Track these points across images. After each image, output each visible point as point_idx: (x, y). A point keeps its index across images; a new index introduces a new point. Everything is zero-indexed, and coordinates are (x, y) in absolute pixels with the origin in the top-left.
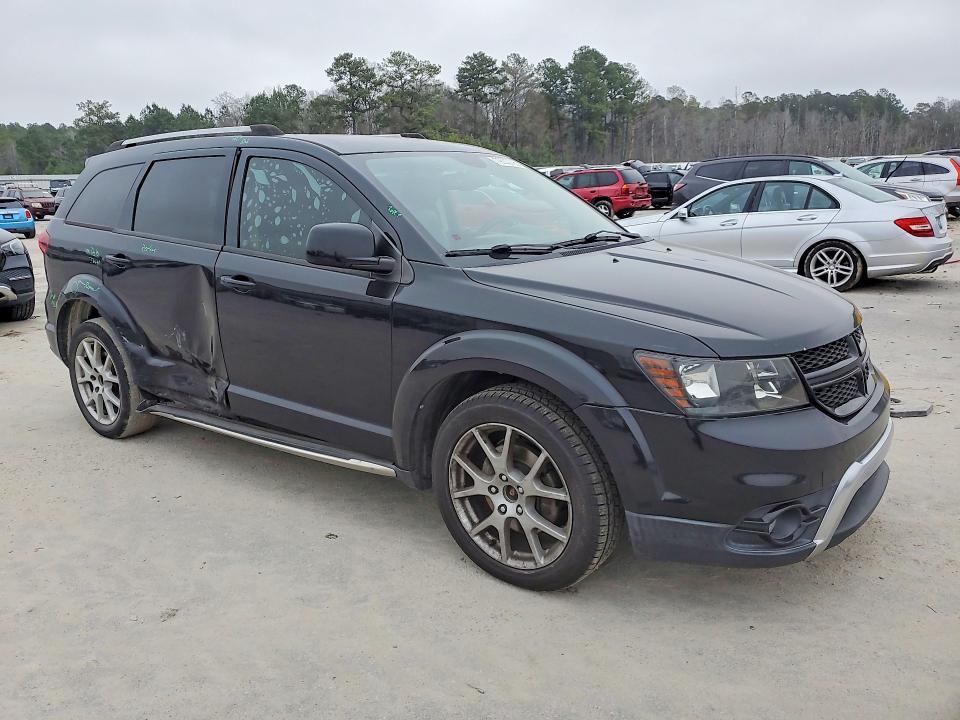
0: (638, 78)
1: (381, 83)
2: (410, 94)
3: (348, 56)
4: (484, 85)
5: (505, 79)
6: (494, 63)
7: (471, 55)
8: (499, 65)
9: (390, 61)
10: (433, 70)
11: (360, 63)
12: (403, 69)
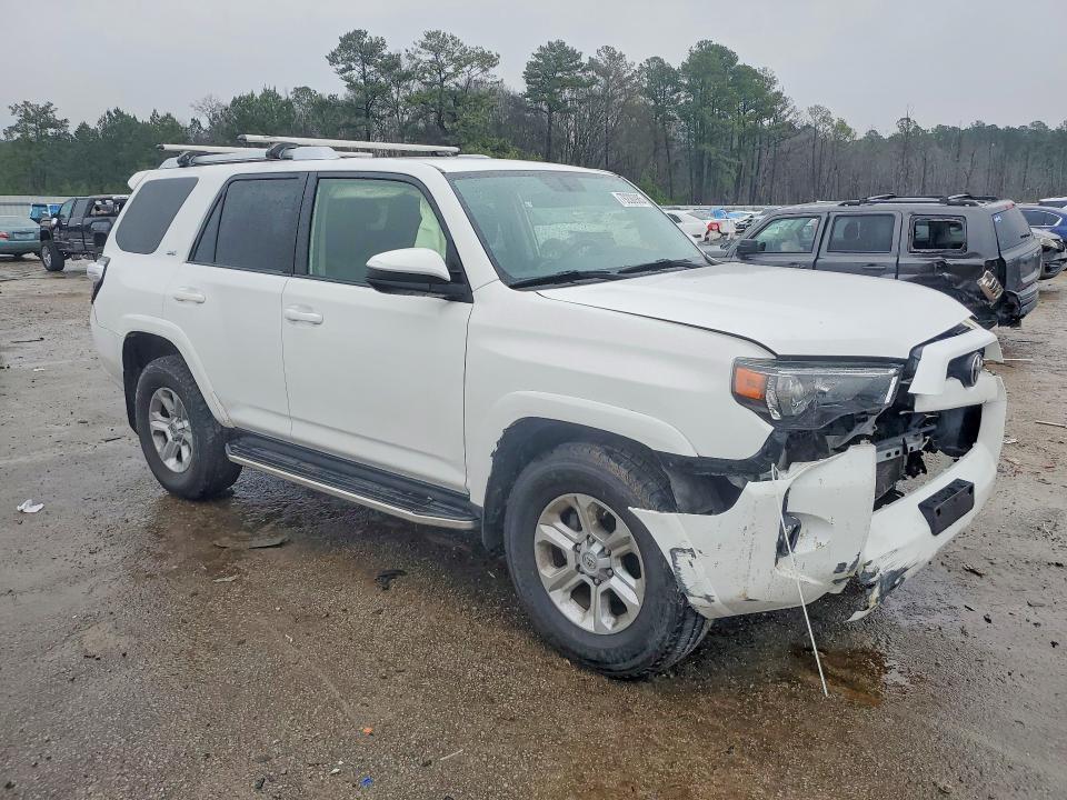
0: (776, 88)
1: (408, 76)
2: (452, 94)
3: (359, 34)
4: (563, 87)
5: (594, 81)
6: (579, 56)
7: (545, 45)
8: (585, 60)
9: (423, 46)
10: (488, 60)
11: (377, 46)
12: (442, 58)
